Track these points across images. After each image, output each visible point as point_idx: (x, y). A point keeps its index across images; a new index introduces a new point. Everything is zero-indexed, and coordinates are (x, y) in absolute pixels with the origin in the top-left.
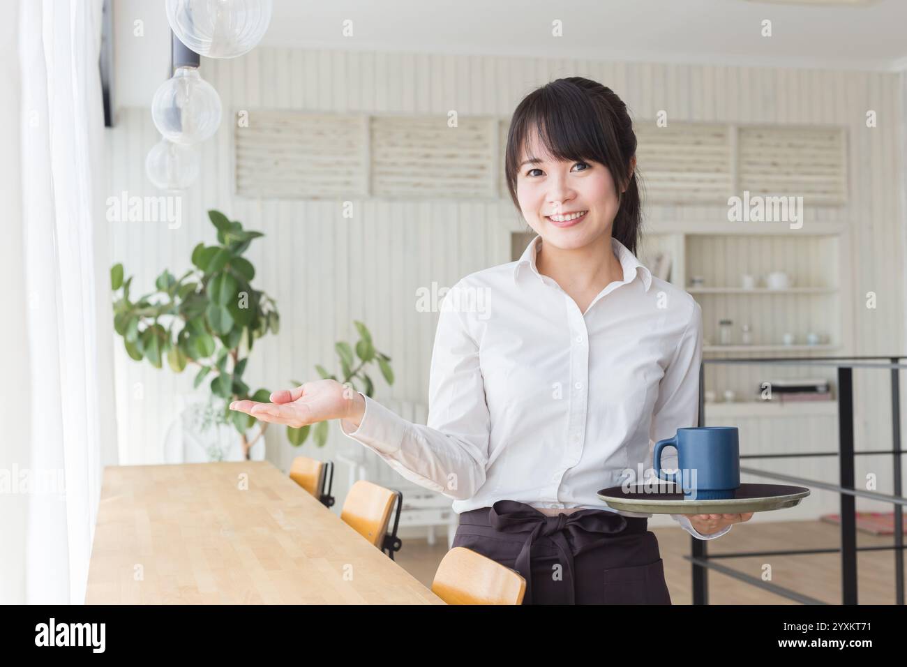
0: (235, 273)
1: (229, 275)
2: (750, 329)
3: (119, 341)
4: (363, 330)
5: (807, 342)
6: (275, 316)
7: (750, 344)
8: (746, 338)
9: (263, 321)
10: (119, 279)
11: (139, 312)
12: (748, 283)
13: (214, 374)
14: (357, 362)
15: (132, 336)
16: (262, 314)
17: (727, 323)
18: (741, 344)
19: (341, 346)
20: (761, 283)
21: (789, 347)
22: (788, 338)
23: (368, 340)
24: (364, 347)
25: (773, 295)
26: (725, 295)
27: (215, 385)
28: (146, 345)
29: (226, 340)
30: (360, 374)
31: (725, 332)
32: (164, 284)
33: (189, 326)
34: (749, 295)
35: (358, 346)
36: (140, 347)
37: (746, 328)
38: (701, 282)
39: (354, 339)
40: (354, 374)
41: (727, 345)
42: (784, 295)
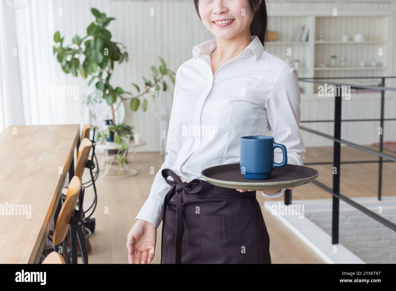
0: (103, 36)
1: (101, 37)
2: (345, 60)
3: (59, 65)
4: (162, 61)
5: (371, 66)
6: (126, 54)
7: (345, 66)
8: (343, 64)
9: (121, 57)
10: (58, 38)
11: (67, 52)
12: (345, 39)
13: (97, 80)
14: (160, 75)
15: (64, 63)
16: (121, 54)
17: (334, 57)
18: (341, 67)
19: (153, 68)
20: (351, 39)
21: (362, 68)
22: (362, 64)
23: (164, 65)
24: (163, 69)
25: (357, 44)
26: (335, 44)
27: (97, 85)
28: (70, 67)
29: (102, 65)
30: (161, 80)
31: (333, 61)
32: (75, 40)
33: (87, 60)
34: (346, 44)
35: (160, 68)
36: (67, 68)
37: (343, 59)
38: (323, 38)
39: (158, 65)
40: (159, 81)
41: (335, 67)
42: (362, 44)
